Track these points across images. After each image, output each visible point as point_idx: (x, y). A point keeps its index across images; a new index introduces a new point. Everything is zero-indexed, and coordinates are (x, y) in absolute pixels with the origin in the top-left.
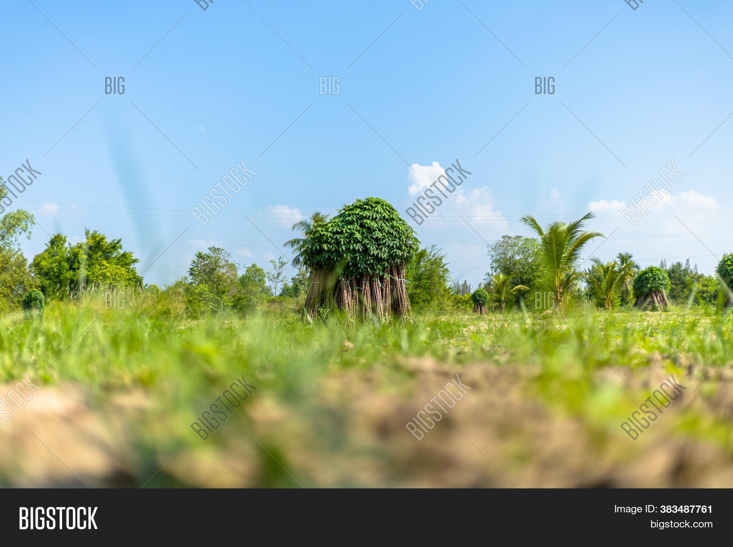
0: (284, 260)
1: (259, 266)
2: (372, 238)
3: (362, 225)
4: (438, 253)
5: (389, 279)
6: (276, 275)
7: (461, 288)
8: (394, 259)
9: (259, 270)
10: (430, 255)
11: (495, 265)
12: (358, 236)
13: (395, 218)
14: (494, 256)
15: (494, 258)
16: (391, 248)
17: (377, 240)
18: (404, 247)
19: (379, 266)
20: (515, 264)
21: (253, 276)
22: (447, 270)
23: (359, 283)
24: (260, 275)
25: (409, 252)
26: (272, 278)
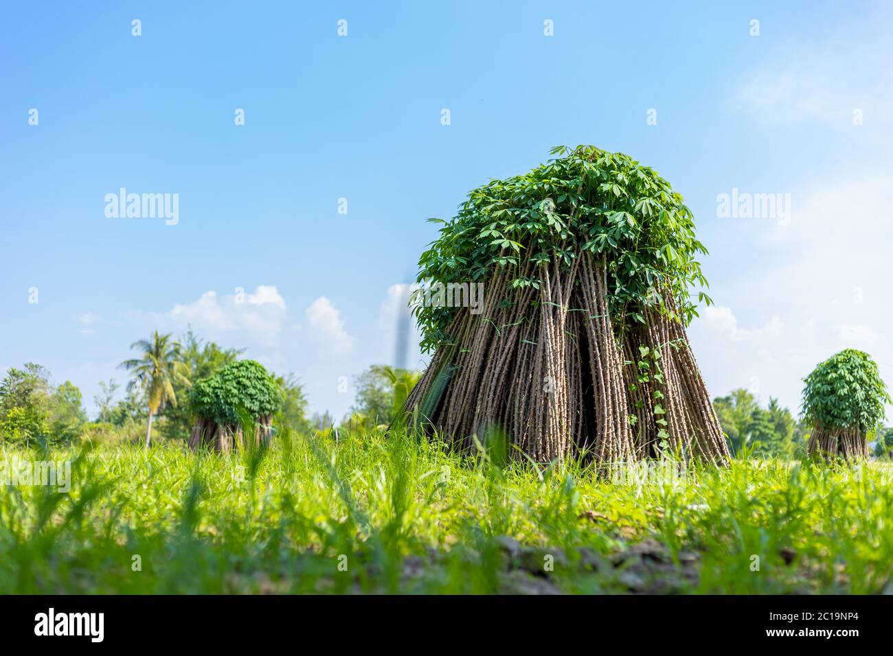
0: (116, 383)
1: (73, 384)
2: (247, 393)
3: (238, 383)
4: (297, 382)
5: (259, 427)
6: (105, 400)
7: (322, 420)
8: (263, 411)
9: (74, 390)
10: (287, 384)
11: (360, 398)
12: (235, 391)
13: (266, 378)
14: (360, 386)
15: (360, 390)
16: (261, 402)
17: (251, 395)
18: (272, 402)
19: (251, 417)
20: (382, 398)
21: (65, 396)
22: (305, 402)
23: (234, 429)
24: (74, 395)
25: (276, 406)
26: (100, 403)
